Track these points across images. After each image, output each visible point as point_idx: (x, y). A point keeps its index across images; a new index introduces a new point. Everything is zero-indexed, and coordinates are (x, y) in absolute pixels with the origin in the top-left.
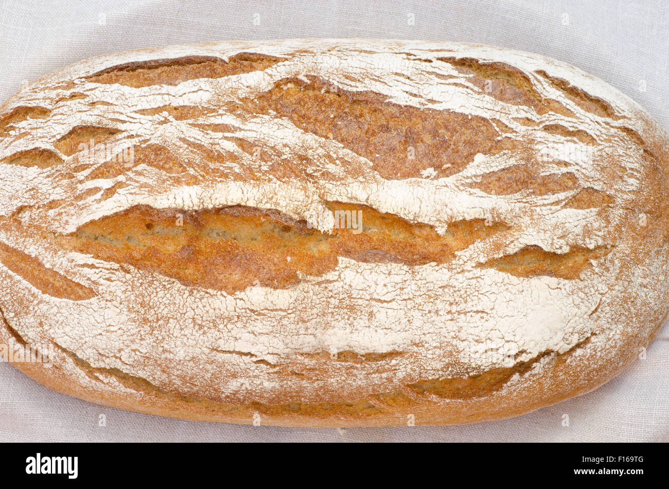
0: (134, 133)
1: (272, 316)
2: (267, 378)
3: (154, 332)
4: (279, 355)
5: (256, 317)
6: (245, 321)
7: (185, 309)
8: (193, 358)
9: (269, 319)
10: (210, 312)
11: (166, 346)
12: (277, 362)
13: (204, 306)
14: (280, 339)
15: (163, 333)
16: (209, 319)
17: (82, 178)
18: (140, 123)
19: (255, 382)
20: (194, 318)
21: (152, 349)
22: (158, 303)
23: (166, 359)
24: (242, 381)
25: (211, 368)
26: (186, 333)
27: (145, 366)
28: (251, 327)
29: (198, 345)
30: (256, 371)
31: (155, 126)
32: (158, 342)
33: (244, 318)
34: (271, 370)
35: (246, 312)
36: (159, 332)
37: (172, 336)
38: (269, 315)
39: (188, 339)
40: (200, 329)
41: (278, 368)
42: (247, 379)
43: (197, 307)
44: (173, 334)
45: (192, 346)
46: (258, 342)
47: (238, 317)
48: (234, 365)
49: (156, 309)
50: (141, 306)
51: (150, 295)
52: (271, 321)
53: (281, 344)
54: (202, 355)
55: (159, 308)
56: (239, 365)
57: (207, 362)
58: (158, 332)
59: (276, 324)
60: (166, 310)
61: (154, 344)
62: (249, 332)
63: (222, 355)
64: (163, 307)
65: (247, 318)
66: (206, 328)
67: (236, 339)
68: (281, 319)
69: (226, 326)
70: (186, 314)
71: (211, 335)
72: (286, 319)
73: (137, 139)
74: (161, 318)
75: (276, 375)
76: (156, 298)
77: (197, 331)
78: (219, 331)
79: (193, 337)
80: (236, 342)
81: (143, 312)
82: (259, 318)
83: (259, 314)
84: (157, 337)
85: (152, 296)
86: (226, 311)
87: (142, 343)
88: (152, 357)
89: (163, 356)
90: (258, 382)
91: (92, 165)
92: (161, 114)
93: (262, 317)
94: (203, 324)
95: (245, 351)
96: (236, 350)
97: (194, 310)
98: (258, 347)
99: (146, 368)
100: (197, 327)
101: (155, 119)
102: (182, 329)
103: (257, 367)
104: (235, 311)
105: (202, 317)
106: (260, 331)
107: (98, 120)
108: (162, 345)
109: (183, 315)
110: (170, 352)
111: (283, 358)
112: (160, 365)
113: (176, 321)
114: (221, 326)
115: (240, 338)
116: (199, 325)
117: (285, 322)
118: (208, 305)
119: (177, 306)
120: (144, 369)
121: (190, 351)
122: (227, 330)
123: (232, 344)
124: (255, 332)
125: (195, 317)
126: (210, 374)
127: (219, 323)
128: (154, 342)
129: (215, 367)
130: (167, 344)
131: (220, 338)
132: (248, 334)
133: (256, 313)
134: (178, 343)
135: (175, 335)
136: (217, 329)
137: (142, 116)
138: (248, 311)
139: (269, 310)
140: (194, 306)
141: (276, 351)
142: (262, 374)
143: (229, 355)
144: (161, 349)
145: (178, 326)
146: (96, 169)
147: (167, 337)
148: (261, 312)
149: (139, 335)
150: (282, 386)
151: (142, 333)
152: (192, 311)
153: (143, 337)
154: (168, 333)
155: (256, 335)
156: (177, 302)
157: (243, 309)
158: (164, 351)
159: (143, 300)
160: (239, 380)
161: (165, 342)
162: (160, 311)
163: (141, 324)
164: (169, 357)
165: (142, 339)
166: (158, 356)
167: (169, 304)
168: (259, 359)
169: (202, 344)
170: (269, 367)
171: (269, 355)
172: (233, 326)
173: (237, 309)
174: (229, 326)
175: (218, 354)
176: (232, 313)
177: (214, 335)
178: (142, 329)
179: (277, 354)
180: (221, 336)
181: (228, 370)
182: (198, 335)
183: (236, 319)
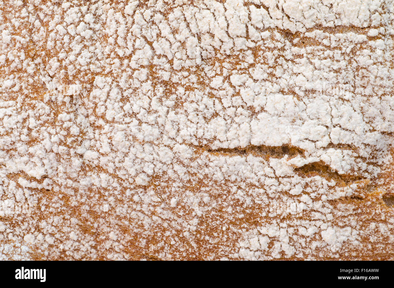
1: (334, 44)
2: (330, 217)
3: (60, 116)
4: (355, 149)
5: (296, 50)
6: (271, 62)
7: (130, 44)
8: (155, 177)
9: (328, 52)
10: (188, 44)
11: (90, 155)
12: (353, 170)
13: (175, 32)
14: (356, 106)
15: (81, 119)
16: (188, 63)
19: (302, 231)
20: (151, 66)
21: (55, 164)
22: (66, 39)
23: (90, 190)
24: (271, 230)
25: (197, 201)
26: (136, 109)
27: (40, 219)
28: (286, 76)
29: (165, 137)
30: (305, 198)
32: (69, 140)
33: (269, 54)
34: (339, 193)
35: (272, 38)
36: (72, 116)
37: (101, 122)
38: (325, 42)
39: (140, 122)
40: (168, 93)
41: (354, 186)
42: (284, 225)
43: (159, 35)
44: (103, 117)
45: (151, 143)
46: (304, 115)
47: (255, 51)
48: (252, 185)
49: (62, 55)
50: (27, 56)
51: (46, 25)
52: (332, 58)
53: (358, 117)
54: (177, 167)
55: (71, 50)
56: (262, 186)
57: (187, 187)
58: (68, 117)
59: (343, 64)
60: (86, 54)
61: (62, 149)
62: (282, 92)
63: (221, 159)
64: (77, 48)
65: (276, 52)
66: (181, 90)
67: (253, 113)
68: (353, 52)
69: (228, 78)
70: (134, 57)
71: (194, 105)
72: (366, 52)
74: (74, 77)
75: (351, 207)
76: (60, 28)
77: (160, 100)
78: (211, 95)
79: (151, 118)
80: (254, 122)
81: (30, 70)
82: (303, 51)
83: (304, 42)
84: (68, 129)
85: (52, 24)
86: (226, 39)
87: (31, 150)
88: (56, 189)
89: (84, 182)
90: (311, 231)
93: (309, 49)
94: (175, 79)
95: (276, 141)
96: (255, 142)
97: (150, 44)
98: (304, 128)
99: (43, 224)
100: (160, 89)
102: (125, 100)
103: (307, 185)
104: (247, 37)
105: (171, 62)
106: (309, 86)
108: (80, 150)
109: (126, 61)
110: (100, 169)
111: (364, 159)
112: (75, 211)
113: (109, 79)
114: (217, 82)
115: (262, 109)
116: (165, 83)
117: (363, 59)
118: (183, 25)
119: (111, 40)
120: (38, 229)
121: (148, 158)
122: (231, 91)
123: (245, 127)
124: (297, 90)
125: (156, 61)
126: (196, 221)
127: (211, 74)
128: (61, 143)
129: (206, 199)
130: (91, 148)
131: (216, 115)
132: (280, 95)
133: (296, 41)
134: (118, 137)
135: (109, 117)
136: (208, 90)
138: (278, 36)
139: (326, 29)
140: (151, 33)
141: (347, 139)
142: (318, 205)
143: (237, 158)
144: (77, 162)
145: (114, 92)
147: (90, 130)
148: (307, 34)
149: (25, 131)
150: (365, 240)
151: (32, 122)
152: (148, 47)
153: (34, 134)
154: (92, 118)
155: (298, 97)
156: (109, 31)
157: (264, 29)
158: (85, 168)
159: (31, 41)
160: (264, 231)
161: (87, 143)
162: (72, 57)
163: (28, 101)
164: (96, 182)
165: (32, 142)
166: (70, 182)
167: (91, 39)
168: (309, 160)
169: (173, 133)
170: (333, 183)
171: (331, 150)
172: (245, 77)
173: (252, 30)
174: (236, 79)
175: (212, 157)
176: (240, 43)
177: (202, 107)
178: (30, 112)
179: (349, 147)
180: (219, 107)
181: (237, 203)
182: (162, 110)
183: (250, 59)
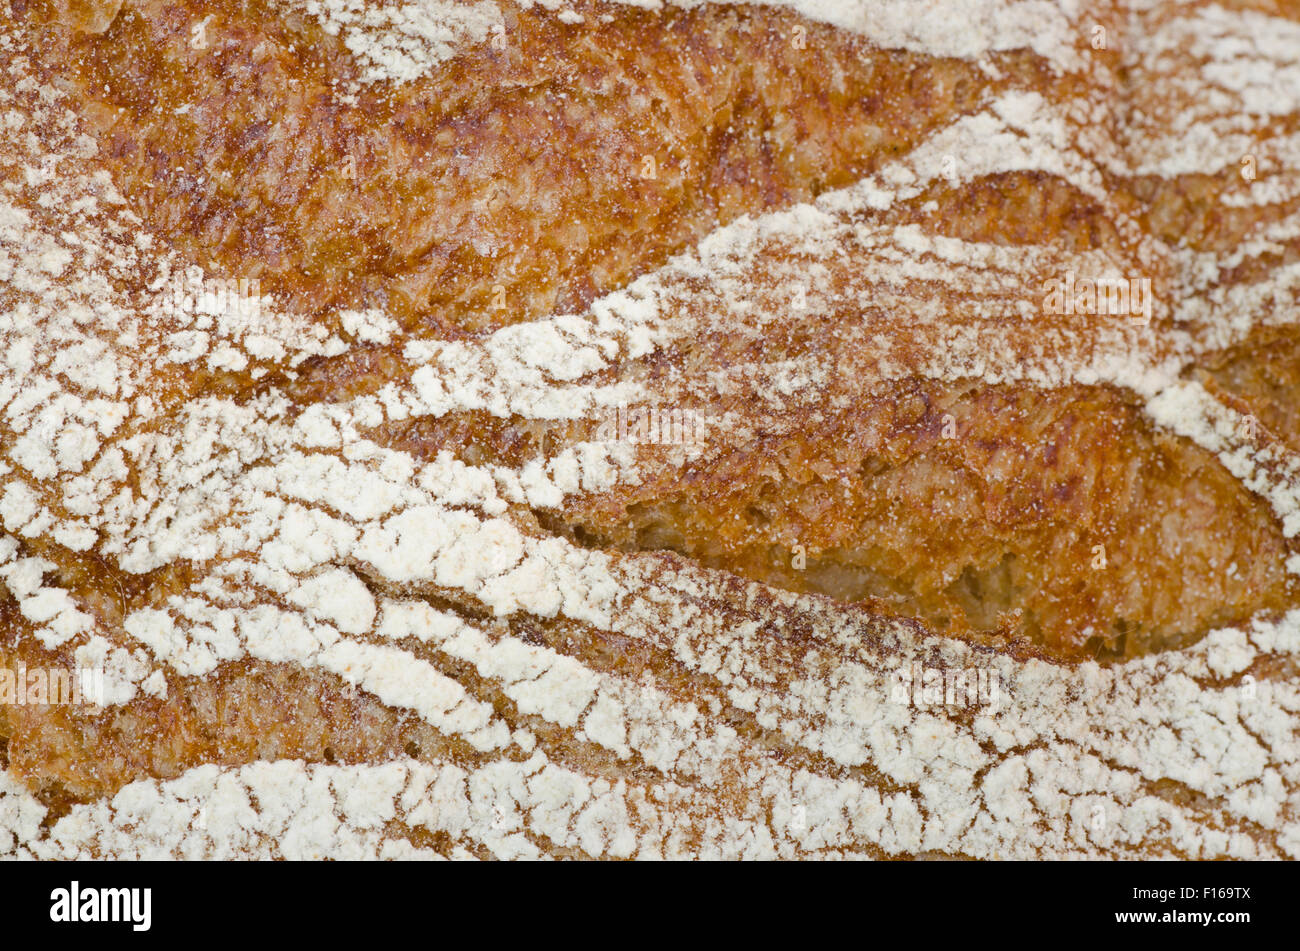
0: (453, 476)
17: (1018, 105)
18: (373, 584)
31: (230, 537)
73: (430, 396)
91: (910, 211)
92: (157, 684)
101: (224, 619)
107: (807, 692)
137: (350, 662)
146: (870, 167)
